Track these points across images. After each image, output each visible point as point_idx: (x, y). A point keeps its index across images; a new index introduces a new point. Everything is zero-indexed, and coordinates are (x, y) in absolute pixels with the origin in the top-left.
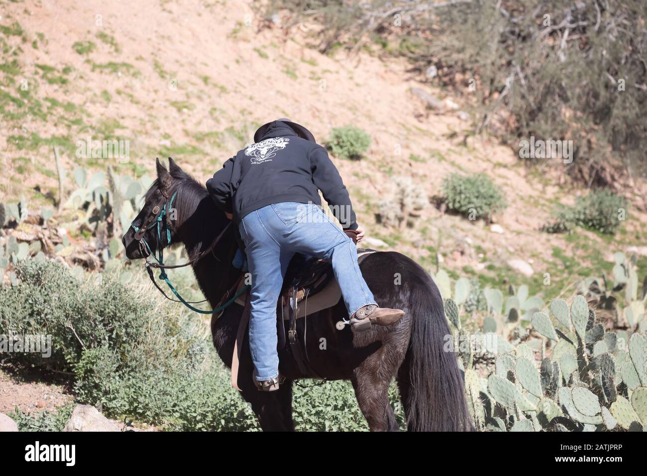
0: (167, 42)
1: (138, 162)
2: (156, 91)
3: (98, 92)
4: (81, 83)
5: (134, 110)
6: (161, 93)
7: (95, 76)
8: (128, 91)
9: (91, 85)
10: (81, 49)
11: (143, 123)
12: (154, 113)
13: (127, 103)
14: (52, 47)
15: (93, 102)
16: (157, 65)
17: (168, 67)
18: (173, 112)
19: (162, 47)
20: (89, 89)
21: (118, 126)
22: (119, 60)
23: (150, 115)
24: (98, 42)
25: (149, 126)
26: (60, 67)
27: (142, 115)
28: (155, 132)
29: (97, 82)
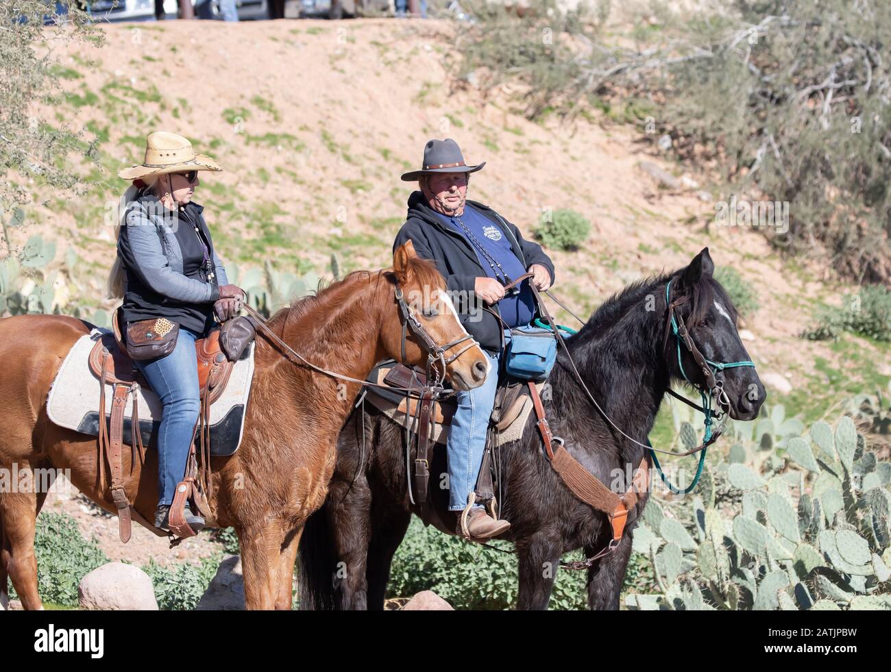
0: (338, 108)
1: (302, 255)
2: (324, 168)
3: (253, 170)
4: (233, 160)
5: (297, 192)
6: (330, 171)
7: (250, 150)
8: (290, 168)
9: (244, 161)
10: (230, 118)
11: (308, 208)
12: (322, 195)
13: (289, 182)
14: (197, 115)
15: (247, 183)
16: (325, 137)
17: (340, 138)
18: (345, 193)
19: (332, 114)
20: (242, 167)
21: (278, 212)
22: (278, 130)
23: (317, 198)
24: (253, 108)
25: (315, 211)
26: (207, 140)
27: (307, 198)
28: (323, 219)
29: (252, 157)
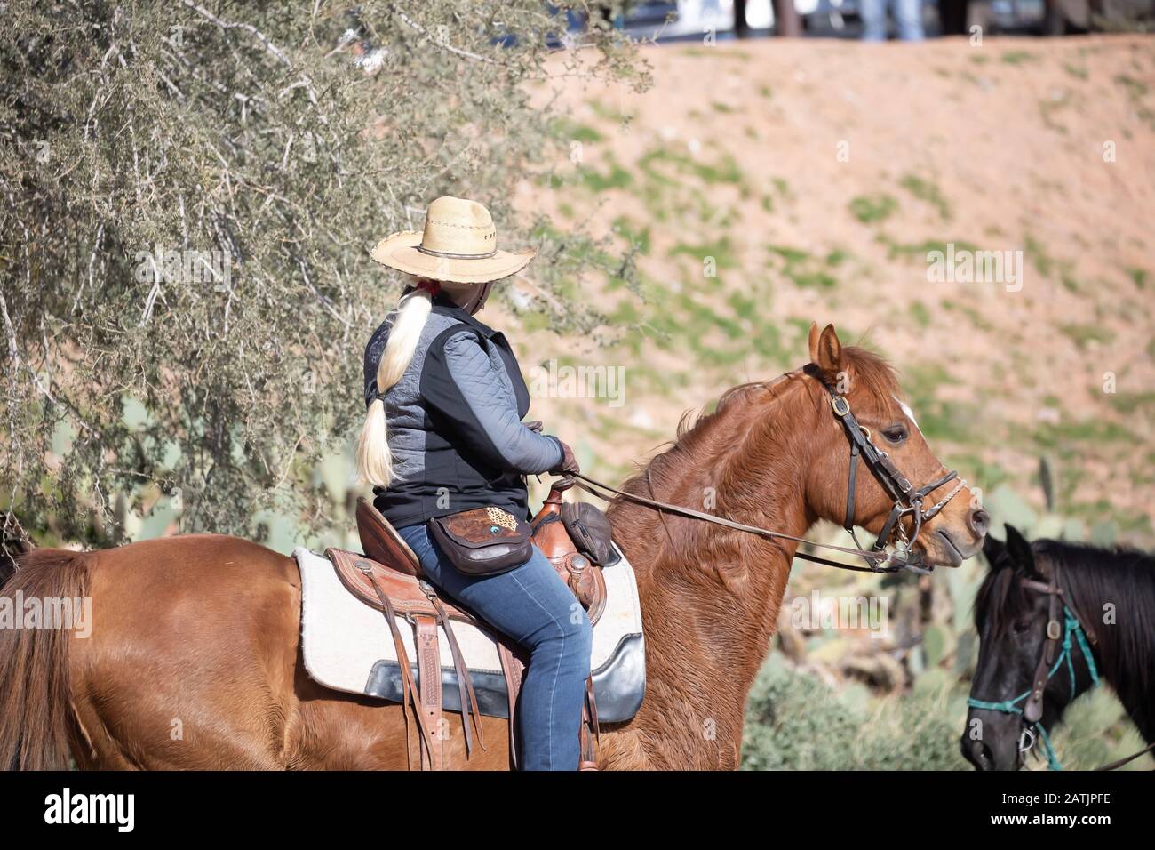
0: (1055, 198)
1: (987, 456)
2: (1029, 303)
3: (902, 305)
4: (866, 287)
5: (979, 344)
6: (1040, 308)
7: (896, 270)
8: (967, 302)
9: (888, 289)
10: (867, 212)
11: (998, 372)
12: (1023, 349)
13: (965, 327)
14: (804, 208)
15: (891, 326)
16: (1031, 247)
17: (1057, 249)
18: (1066, 349)
19: (1044, 207)
20: (880, 299)
21: (944, 378)
22: (947, 233)
23: (1016, 356)
24: (904, 197)
25: (1012, 379)
26: (821, 252)
27: (997, 354)
28: (1027, 393)
29: (897, 283)
